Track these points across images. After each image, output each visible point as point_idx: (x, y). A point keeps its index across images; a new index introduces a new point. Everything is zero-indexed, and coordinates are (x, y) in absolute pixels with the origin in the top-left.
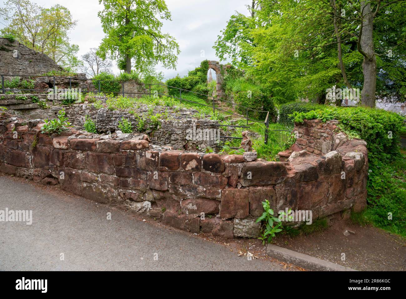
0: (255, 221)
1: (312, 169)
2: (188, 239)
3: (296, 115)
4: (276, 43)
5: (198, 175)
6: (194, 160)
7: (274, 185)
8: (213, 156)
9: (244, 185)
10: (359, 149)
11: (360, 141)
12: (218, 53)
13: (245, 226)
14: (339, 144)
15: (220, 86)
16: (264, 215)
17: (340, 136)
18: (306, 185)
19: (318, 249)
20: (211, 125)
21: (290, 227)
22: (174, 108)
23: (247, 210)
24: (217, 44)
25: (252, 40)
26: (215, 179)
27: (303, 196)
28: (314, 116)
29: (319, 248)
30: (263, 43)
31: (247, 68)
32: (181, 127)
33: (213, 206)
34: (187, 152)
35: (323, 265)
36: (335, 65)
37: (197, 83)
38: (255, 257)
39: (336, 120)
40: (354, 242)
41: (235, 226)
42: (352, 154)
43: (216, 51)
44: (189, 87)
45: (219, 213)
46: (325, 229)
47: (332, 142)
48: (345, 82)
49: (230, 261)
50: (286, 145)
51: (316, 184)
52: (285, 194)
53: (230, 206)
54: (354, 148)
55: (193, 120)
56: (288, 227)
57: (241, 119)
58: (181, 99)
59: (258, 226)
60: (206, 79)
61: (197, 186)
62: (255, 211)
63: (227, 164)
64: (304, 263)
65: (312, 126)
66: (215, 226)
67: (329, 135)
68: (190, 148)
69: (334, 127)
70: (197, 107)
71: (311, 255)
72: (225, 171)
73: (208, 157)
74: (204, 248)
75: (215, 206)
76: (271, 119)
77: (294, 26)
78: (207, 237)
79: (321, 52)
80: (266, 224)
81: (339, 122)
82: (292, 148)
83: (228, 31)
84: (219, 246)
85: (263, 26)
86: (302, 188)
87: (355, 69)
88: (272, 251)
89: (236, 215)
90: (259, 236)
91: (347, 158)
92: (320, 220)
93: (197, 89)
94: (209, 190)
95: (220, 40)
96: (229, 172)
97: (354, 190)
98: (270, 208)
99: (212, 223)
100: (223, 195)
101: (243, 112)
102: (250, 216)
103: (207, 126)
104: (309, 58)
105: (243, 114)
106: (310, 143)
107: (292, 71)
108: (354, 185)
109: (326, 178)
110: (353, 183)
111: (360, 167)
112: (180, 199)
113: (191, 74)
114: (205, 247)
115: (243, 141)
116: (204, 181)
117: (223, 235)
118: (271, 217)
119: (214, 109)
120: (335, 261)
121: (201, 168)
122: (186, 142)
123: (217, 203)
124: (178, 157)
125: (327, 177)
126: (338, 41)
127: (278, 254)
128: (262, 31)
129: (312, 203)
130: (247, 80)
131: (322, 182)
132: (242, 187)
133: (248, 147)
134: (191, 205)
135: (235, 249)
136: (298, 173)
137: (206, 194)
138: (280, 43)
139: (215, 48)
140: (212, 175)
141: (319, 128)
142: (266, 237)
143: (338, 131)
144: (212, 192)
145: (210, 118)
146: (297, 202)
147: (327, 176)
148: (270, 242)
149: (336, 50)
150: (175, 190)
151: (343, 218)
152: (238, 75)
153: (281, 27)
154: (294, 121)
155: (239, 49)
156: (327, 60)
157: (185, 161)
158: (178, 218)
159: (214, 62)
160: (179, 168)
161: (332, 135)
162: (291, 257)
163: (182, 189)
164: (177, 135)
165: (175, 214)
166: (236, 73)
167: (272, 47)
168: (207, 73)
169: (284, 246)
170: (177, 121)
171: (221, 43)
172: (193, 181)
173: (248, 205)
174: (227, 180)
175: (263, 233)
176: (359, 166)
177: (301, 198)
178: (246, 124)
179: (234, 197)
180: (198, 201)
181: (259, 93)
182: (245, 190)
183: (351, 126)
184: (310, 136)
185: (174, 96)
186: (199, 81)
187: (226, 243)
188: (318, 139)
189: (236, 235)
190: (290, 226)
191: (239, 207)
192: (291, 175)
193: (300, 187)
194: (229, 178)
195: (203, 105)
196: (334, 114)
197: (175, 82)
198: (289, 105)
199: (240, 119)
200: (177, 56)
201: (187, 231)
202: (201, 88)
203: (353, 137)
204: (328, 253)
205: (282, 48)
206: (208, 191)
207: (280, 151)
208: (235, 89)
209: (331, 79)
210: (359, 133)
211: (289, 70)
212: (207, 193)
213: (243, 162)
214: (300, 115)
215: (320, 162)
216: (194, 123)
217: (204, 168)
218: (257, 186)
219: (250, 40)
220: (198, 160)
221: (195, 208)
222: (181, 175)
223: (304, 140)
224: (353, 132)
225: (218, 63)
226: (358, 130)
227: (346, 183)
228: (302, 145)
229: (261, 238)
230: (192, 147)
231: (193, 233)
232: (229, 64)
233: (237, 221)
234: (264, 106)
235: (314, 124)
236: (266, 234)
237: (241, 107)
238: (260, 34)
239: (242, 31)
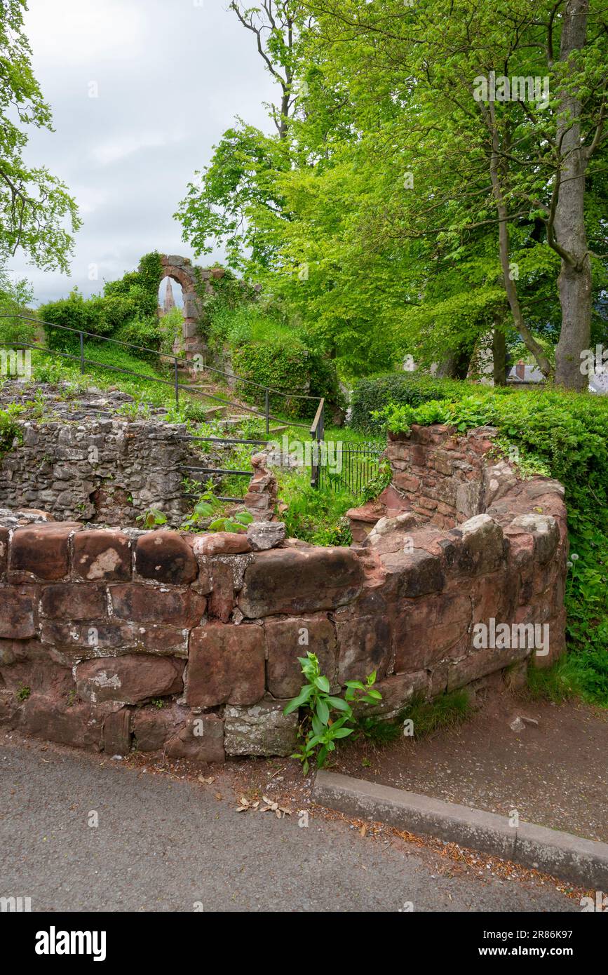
0: (281, 710)
1: (429, 563)
2: (94, 776)
3: (391, 412)
4: (343, 216)
5: (124, 592)
6: (111, 550)
7: (330, 611)
8: (163, 538)
9: (250, 615)
10: (547, 504)
11: (549, 485)
12: (189, 232)
13: (256, 724)
14: (497, 491)
15: (195, 325)
16: (306, 692)
17: (500, 470)
18: (414, 607)
19: (446, 773)
20: (167, 438)
21: (374, 719)
22: (64, 389)
23: (261, 680)
24: (187, 206)
25: (280, 203)
26: (170, 600)
27: (406, 635)
28: (437, 415)
29: (449, 772)
30: (310, 213)
31: (268, 277)
32: (83, 442)
33: (166, 675)
34: (90, 527)
35: (459, 819)
36: (493, 278)
37: (129, 315)
38: (282, 811)
39: (490, 428)
40: (535, 746)
41: (229, 727)
42: (528, 519)
43: (184, 228)
44: (107, 327)
45: (185, 693)
46: (464, 719)
47: (482, 483)
48: (517, 322)
49: (215, 828)
50: (368, 490)
51: (439, 601)
52: (359, 633)
53: (212, 673)
54: (534, 503)
55: (115, 423)
56: (368, 719)
57: (248, 418)
58: (83, 361)
59: (291, 724)
60: (155, 306)
61: (121, 621)
62: (282, 681)
63: (204, 559)
64: (411, 817)
65: (432, 442)
66: (173, 730)
67: (474, 465)
68: (109, 499)
69: (487, 444)
70: (130, 385)
71: (429, 794)
72: (197, 577)
73: (150, 542)
74: (140, 799)
75: (173, 674)
76: (330, 417)
77: (391, 171)
78: (151, 763)
79: (456, 245)
80: (312, 716)
81: (499, 432)
82: (383, 499)
83: (216, 171)
84: (184, 786)
85: (312, 165)
86: (403, 615)
87: (542, 290)
88: (327, 790)
89: (229, 697)
90: (295, 750)
91: (517, 532)
92: (451, 693)
93: (128, 333)
94: (154, 630)
95: (193, 196)
96: (208, 580)
97: (534, 613)
98: (321, 675)
99: (164, 722)
100: (193, 645)
101: (256, 398)
102: (268, 696)
103: (155, 439)
104: (427, 258)
105: (256, 403)
106: (427, 485)
107: (384, 291)
108: (533, 600)
109: (464, 585)
110: (531, 594)
111: (548, 552)
112: (71, 660)
113: (112, 289)
114: (143, 795)
115: (255, 481)
116: (140, 607)
117: (197, 755)
118: (322, 698)
119: (177, 389)
120: (489, 804)
121: (131, 571)
122: (98, 484)
123: (178, 667)
124: (64, 545)
125: (467, 583)
126: (501, 217)
127: (343, 797)
128: (309, 179)
129: (429, 652)
130: (268, 312)
131: (453, 597)
132: (246, 618)
133: (267, 496)
134: (104, 674)
135: (229, 791)
136: (391, 575)
137: (146, 644)
138: (353, 216)
139: (180, 219)
140: (162, 590)
141: (448, 447)
142: (312, 752)
143: (496, 457)
144: (162, 636)
145: (166, 417)
146: (389, 652)
147: (465, 579)
148: (323, 764)
149: (496, 239)
150: (58, 637)
151: (507, 686)
152: (244, 296)
153: (356, 171)
154: (386, 427)
155: (245, 224)
156: (473, 264)
157: (84, 553)
158: (68, 715)
159: (176, 258)
160: (67, 574)
161: (481, 467)
162: (377, 804)
163: (79, 631)
164: (71, 464)
165: (59, 704)
166: (237, 292)
167: (333, 225)
168: (157, 288)
169: (359, 773)
170: (69, 426)
171: (196, 206)
172: (109, 609)
173: (263, 668)
174: (203, 602)
175: (303, 741)
176: (545, 550)
177: (401, 640)
178: (263, 431)
179: (223, 649)
180: (124, 662)
181: (298, 348)
182: (253, 626)
183: (527, 443)
184: (427, 468)
185: (63, 351)
186: (135, 312)
187: (204, 775)
188: (446, 475)
189: (232, 751)
190: (374, 715)
191: (239, 675)
192: (374, 580)
193: (398, 612)
194: (209, 596)
195: (147, 379)
196: (487, 411)
197: (66, 312)
198: (378, 380)
199: (248, 416)
200: (71, 235)
201: (93, 751)
202: (141, 332)
203: (531, 471)
204: (472, 782)
205: (359, 230)
206: (151, 635)
207: (351, 506)
208: (233, 335)
209: (481, 314)
210: (547, 461)
211: (376, 287)
212: (150, 640)
213: (247, 552)
214: (401, 411)
215: (448, 543)
216: (120, 432)
217: (139, 571)
218: (286, 615)
219: (276, 201)
220: (123, 550)
221: (116, 682)
222: (73, 594)
223: (413, 478)
224: (533, 459)
225: (187, 263)
226: (544, 452)
227: (515, 594)
228: (408, 491)
229: (298, 756)
230: (115, 498)
231: (111, 754)
232: (218, 266)
233: (233, 712)
234: (312, 382)
235: (438, 436)
236: (311, 744)
237: (250, 384)
238: (303, 187)
239: (254, 174)
